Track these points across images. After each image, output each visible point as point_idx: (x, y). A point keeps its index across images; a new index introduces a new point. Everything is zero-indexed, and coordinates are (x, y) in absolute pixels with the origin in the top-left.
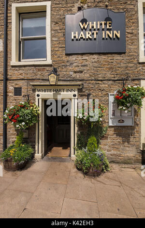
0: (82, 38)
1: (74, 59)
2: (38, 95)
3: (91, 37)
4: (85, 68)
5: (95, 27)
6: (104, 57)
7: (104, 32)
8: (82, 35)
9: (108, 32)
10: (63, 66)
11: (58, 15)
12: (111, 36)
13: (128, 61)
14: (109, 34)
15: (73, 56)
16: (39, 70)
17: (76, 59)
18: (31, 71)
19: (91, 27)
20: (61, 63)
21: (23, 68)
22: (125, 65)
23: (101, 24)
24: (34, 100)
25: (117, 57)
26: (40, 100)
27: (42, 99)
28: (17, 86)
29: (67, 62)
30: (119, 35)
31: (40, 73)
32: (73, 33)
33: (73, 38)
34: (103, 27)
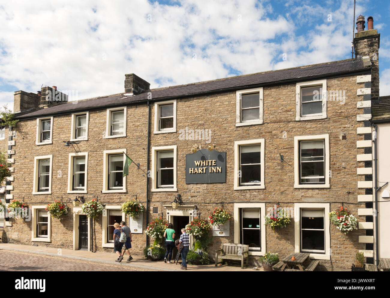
0: (196, 172)
1: (191, 187)
2: (168, 213)
3: (202, 172)
4: (199, 194)
5: (204, 165)
6: (211, 186)
7: (210, 168)
8: (196, 171)
9: (213, 168)
10: (184, 192)
11: (182, 154)
12: (215, 171)
13: (227, 189)
14: (214, 169)
15: (191, 185)
16: (169, 195)
17: (193, 187)
18: (164, 196)
19: (202, 165)
20: (183, 190)
21: (159, 193)
22: (225, 192)
23: (208, 162)
24: (166, 216)
25: (220, 186)
26: (170, 217)
27: (171, 216)
28: (155, 206)
29: (187, 189)
30: (220, 170)
31: (169, 197)
32: (190, 169)
33: (190, 173)
34: (210, 164)
